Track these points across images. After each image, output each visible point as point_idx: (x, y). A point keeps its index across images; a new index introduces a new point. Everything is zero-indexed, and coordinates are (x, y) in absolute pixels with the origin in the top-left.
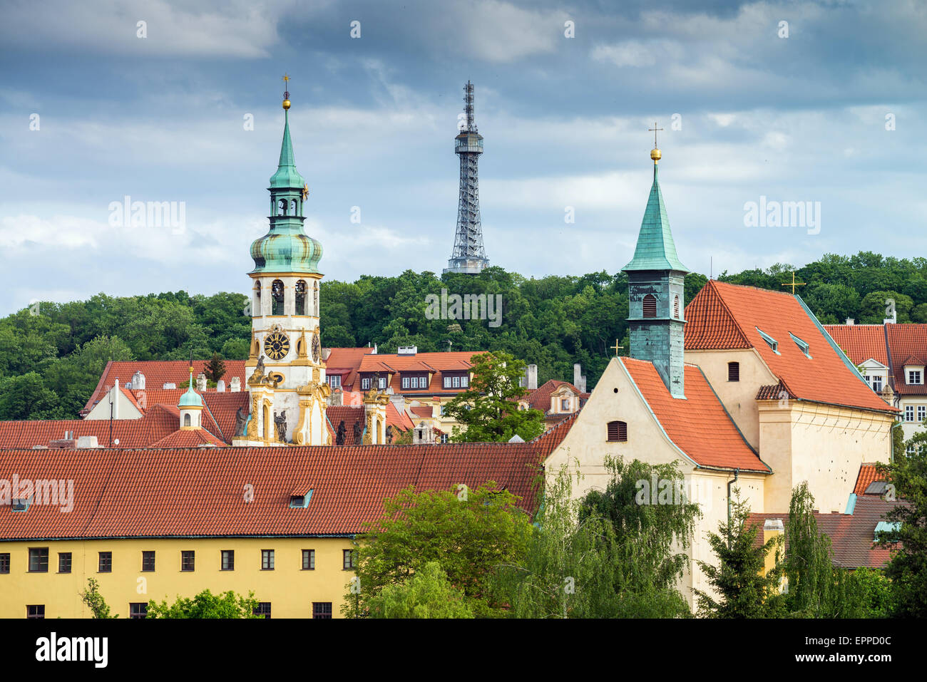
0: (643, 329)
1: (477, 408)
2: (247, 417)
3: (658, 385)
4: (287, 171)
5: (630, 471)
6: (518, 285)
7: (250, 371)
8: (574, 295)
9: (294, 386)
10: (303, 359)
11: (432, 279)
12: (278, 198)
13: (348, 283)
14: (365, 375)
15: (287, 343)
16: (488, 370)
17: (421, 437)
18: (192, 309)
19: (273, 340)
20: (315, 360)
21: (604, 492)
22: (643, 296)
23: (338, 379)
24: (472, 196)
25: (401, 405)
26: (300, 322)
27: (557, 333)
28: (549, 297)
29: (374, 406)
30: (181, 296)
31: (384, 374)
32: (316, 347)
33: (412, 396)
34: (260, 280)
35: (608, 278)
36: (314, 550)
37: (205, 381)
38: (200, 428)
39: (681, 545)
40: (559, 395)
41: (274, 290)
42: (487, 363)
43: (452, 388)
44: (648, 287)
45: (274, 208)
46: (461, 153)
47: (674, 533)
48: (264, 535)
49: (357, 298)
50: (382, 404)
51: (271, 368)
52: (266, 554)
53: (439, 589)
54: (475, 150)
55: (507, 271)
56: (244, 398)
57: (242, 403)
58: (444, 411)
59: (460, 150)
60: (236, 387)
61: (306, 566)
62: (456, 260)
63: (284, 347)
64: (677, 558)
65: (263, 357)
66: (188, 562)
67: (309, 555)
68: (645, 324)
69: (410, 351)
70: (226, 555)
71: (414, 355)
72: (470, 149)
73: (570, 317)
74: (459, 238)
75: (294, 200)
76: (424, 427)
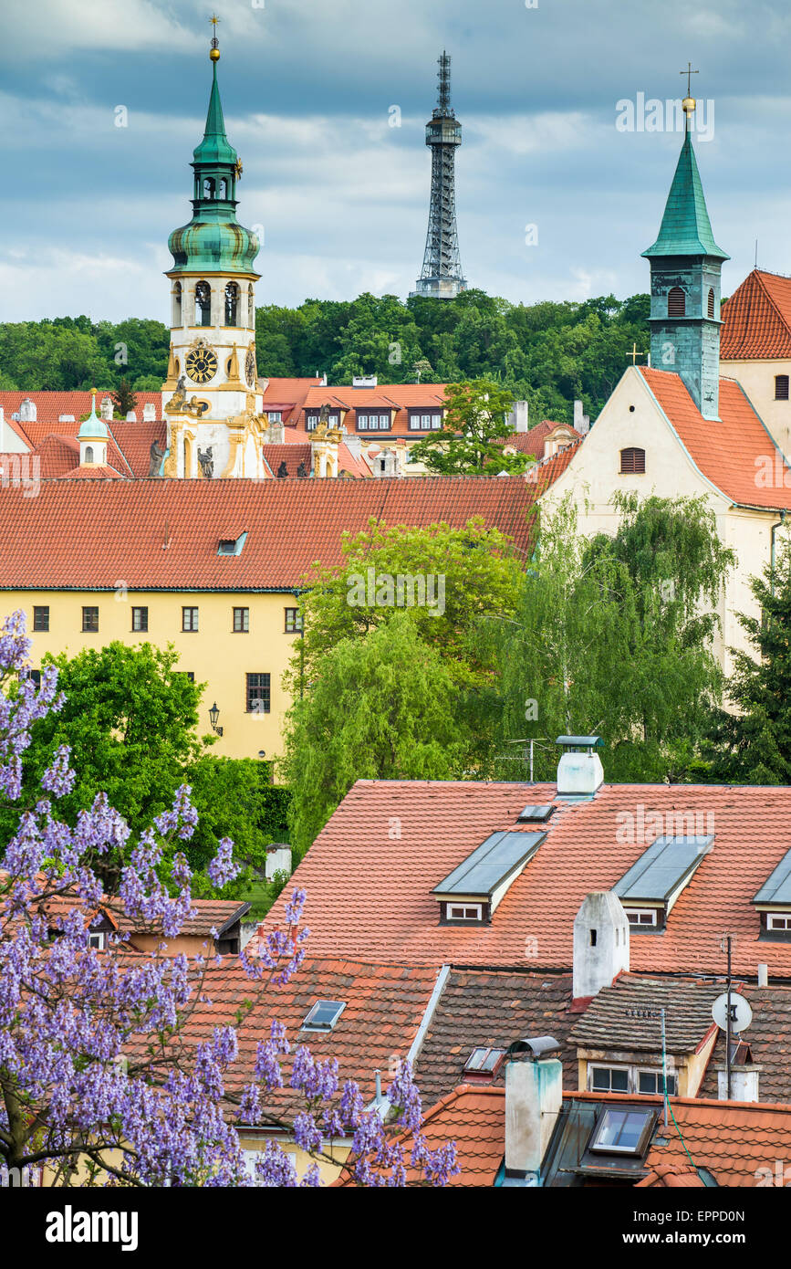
0: (667, 332)
1: (452, 451)
2: (163, 453)
3: (685, 402)
4: (215, 142)
5: (646, 510)
6: (503, 314)
7: (167, 396)
8: (573, 325)
9: (223, 416)
10: (234, 383)
11: (396, 305)
12: (203, 176)
13: (289, 308)
14: (312, 412)
15: (214, 362)
16: (466, 404)
17: (383, 468)
18: (95, 339)
19: (196, 358)
20: (250, 384)
21: (615, 536)
22: (668, 289)
23: (277, 417)
24: (447, 200)
25: (357, 448)
26: (231, 335)
27: (552, 372)
28: (542, 329)
29: (323, 444)
30: (82, 323)
31: (335, 411)
32: (251, 367)
33: (370, 439)
34: (181, 281)
35: (616, 305)
36: (248, 609)
37: (111, 408)
38: (105, 465)
39: (710, 603)
40: (555, 439)
41: (198, 295)
42: (464, 395)
43: (420, 430)
44: (676, 277)
45: (198, 188)
46: (433, 144)
47: (702, 587)
48: (186, 588)
49: (301, 327)
50: (333, 442)
51: (194, 392)
52: (188, 612)
53: (408, 646)
54: (451, 140)
55: (490, 294)
56: (160, 428)
57: (158, 435)
58: (411, 455)
59: (433, 140)
60: (149, 415)
61: (238, 628)
62: (426, 282)
63: (210, 366)
64: (706, 620)
65: (184, 378)
66: (90, 620)
67: (242, 614)
68: (670, 325)
69: (369, 383)
70: (137, 613)
71: (373, 387)
72: (445, 140)
73: (569, 352)
74: (429, 254)
75: (224, 179)
76: (388, 456)
